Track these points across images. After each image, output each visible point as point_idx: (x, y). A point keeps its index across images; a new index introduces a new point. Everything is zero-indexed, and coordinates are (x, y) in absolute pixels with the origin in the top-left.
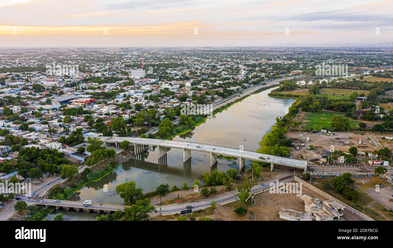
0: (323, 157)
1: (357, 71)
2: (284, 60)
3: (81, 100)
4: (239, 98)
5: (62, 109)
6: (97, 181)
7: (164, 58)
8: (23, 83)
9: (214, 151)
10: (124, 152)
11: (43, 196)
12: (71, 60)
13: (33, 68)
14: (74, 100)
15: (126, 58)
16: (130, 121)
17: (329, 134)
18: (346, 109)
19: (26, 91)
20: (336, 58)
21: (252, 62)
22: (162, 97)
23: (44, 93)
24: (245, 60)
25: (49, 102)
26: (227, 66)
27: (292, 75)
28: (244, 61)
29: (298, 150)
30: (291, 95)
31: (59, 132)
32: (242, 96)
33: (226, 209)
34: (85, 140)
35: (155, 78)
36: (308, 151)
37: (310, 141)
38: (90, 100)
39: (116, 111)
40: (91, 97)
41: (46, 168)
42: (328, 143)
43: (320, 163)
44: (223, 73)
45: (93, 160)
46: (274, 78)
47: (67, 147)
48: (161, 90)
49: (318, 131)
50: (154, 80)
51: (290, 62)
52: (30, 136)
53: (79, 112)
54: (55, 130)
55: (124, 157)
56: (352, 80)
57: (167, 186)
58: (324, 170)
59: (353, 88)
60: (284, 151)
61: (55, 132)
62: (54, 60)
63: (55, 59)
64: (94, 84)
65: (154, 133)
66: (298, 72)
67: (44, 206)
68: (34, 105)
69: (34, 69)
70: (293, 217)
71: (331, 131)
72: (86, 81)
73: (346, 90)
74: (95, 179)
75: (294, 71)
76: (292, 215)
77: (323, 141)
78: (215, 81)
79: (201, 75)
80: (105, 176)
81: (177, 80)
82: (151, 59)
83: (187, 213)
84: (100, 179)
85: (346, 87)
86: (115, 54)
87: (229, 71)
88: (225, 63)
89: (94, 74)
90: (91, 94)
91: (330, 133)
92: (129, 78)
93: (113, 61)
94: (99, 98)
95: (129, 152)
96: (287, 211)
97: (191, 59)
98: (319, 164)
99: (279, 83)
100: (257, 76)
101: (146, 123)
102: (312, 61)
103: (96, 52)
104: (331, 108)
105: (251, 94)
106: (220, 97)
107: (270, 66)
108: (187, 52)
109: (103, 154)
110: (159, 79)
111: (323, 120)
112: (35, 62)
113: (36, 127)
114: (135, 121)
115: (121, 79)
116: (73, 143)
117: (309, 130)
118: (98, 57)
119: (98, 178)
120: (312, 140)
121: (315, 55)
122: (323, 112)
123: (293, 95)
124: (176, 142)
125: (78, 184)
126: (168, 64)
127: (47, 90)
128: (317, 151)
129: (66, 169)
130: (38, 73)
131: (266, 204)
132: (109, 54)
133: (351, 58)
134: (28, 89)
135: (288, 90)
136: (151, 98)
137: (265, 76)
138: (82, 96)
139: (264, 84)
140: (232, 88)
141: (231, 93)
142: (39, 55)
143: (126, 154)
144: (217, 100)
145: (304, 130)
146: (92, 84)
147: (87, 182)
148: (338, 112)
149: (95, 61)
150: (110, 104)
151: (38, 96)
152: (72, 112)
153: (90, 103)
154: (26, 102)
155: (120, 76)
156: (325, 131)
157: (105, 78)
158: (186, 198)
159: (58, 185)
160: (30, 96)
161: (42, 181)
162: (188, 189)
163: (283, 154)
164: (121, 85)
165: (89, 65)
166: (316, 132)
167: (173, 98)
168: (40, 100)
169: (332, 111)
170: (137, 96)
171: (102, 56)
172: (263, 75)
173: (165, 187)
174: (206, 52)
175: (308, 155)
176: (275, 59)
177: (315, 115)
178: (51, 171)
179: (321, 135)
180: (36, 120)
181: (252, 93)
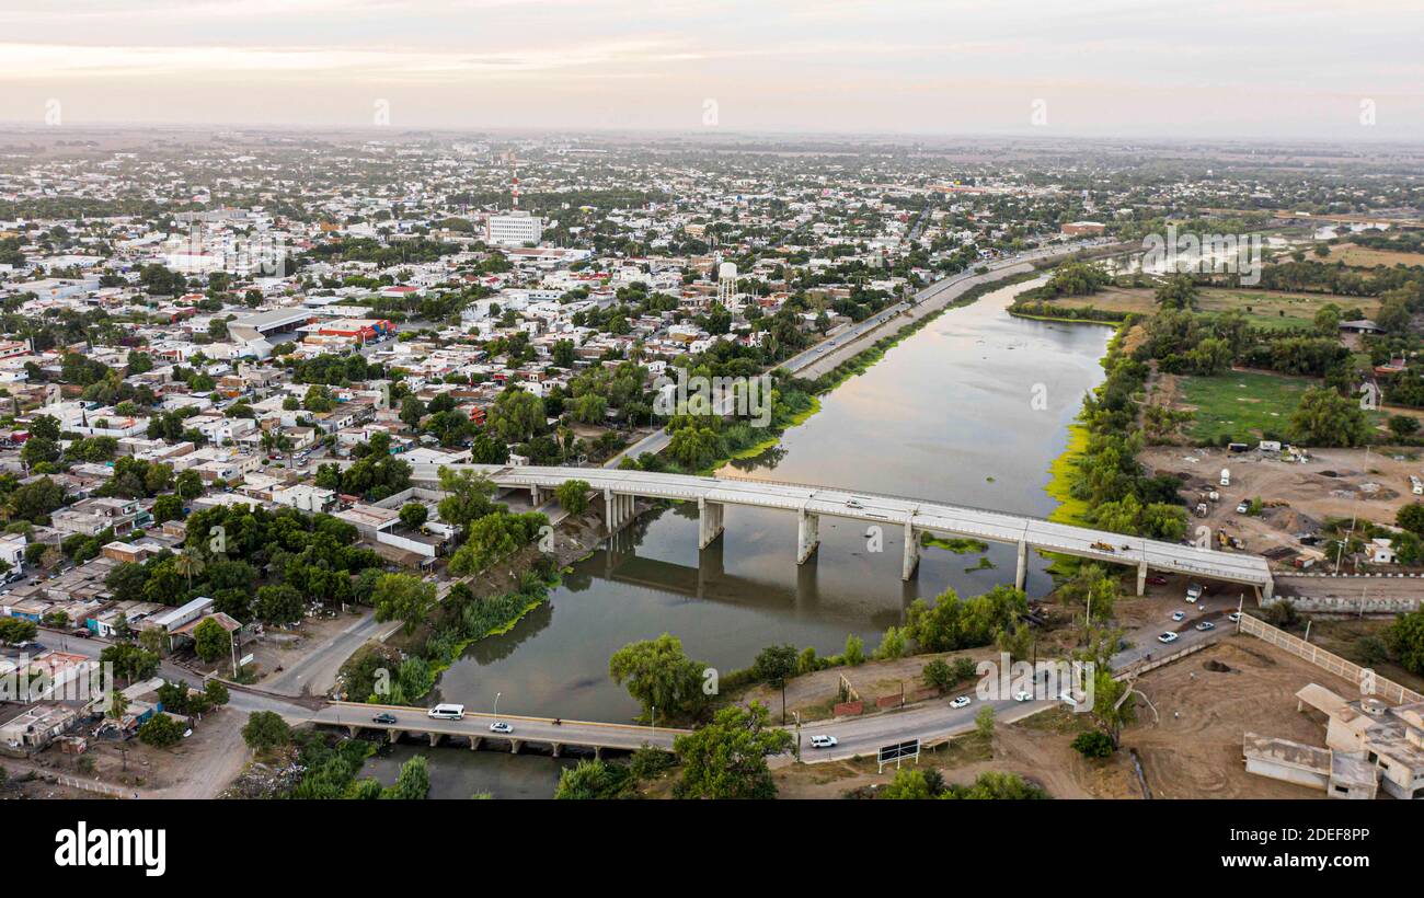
0: (1306, 542)
1: (1293, 228)
2: (1018, 182)
3: (339, 325)
4: (909, 321)
5: (280, 358)
6: (503, 632)
7: (582, 172)
8: (95, 260)
9: (917, 521)
10: (569, 522)
11: (329, 692)
12: (235, 174)
13: (108, 205)
14: (315, 327)
15: (439, 169)
16: (554, 406)
17: (1292, 458)
18: (1321, 364)
19: (119, 290)
20: (1202, 178)
21: (907, 189)
22: (636, 316)
23: (189, 299)
24: (877, 182)
25: (219, 333)
26: (824, 204)
27: (1071, 239)
28: (874, 185)
29: (1206, 517)
30: (1095, 312)
31: (298, 445)
32: (917, 313)
33: (1032, 739)
34: (411, 478)
35: (578, 246)
36: (1243, 521)
37: (1233, 481)
38: (373, 327)
39: (487, 368)
40: (369, 316)
41: (313, 584)
42: (1304, 491)
43: (1306, 565)
44: (819, 229)
45: (479, 554)
46: (1009, 246)
47: (356, 505)
48: (622, 291)
49: (1252, 446)
50: (579, 255)
51: (1042, 192)
52: (200, 462)
53: (351, 370)
54: (288, 440)
55: (574, 541)
56: (1291, 260)
57: (789, 654)
58: (1332, 593)
59: (1307, 288)
60: (1168, 521)
61: (286, 446)
62: (173, 174)
63: (176, 169)
64: (362, 265)
65: (654, 450)
66: (1087, 227)
67: (344, 729)
68: (168, 344)
69: (111, 209)
70: (1303, 767)
71: (1298, 446)
72: (324, 253)
73: (1284, 296)
74: (495, 625)
75: (1075, 224)
76: (1298, 759)
77: (1283, 482)
78: (804, 257)
79: (741, 236)
80: (524, 612)
81: (661, 251)
82: (533, 176)
83: (902, 754)
84: (511, 625)
85: (1281, 285)
86: (391, 152)
87: (836, 223)
88: (810, 191)
89: (346, 228)
90: (366, 303)
91: (1296, 451)
92: (481, 243)
93: (395, 180)
94: (401, 320)
95: (587, 524)
96: (1274, 747)
97: (680, 175)
98: (1300, 567)
99: (1031, 268)
100: (951, 243)
101: (612, 413)
102: (1122, 190)
103: (317, 146)
104: (1262, 361)
105: (945, 308)
106: (842, 318)
107: (978, 203)
108: (653, 151)
109: (509, 530)
110: (593, 249)
111: (1247, 405)
112: (107, 182)
113: (210, 427)
114: (573, 407)
115: (455, 249)
116: (375, 490)
117: (1217, 440)
118: (334, 166)
119: (503, 619)
120: (1240, 478)
121: (1120, 166)
122: (1236, 376)
123: (1101, 312)
124: (765, 486)
125: (441, 645)
126: (607, 195)
127: (191, 286)
128: (1275, 519)
129: (394, 589)
130: (133, 222)
131: (1173, 721)
132: (370, 156)
133: (1256, 177)
134: (122, 283)
135: (1079, 292)
136: (596, 320)
137: (978, 243)
138: (337, 310)
139: (983, 271)
140: (876, 285)
141: (877, 302)
142: (109, 155)
143: (577, 530)
144: (835, 330)
145: (1198, 441)
146: (354, 267)
147: (469, 636)
148: (1290, 374)
149: (328, 179)
150: (451, 342)
151: (169, 308)
152: (328, 371)
153: (373, 336)
154: (132, 330)
155: (448, 237)
156: (1276, 445)
157: (392, 244)
158: (870, 697)
159: (370, 648)
160: (138, 308)
161: (307, 636)
162: (862, 661)
163: (1164, 529)
164: (464, 268)
165: (313, 194)
166: (1246, 449)
167: (678, 320)
168: (183, 324)
169: (1268, 373)
170: (541, 314)
171: (346, 162)
172: (968, 237)
173: (783, 656)
174: (727, 152)
175: (1248, 534)
176: (984, 180)
177: (1212, 385)
178: (331, 597)
179: (1265, 462)
180: (202, 401)
181: (950, 305)
